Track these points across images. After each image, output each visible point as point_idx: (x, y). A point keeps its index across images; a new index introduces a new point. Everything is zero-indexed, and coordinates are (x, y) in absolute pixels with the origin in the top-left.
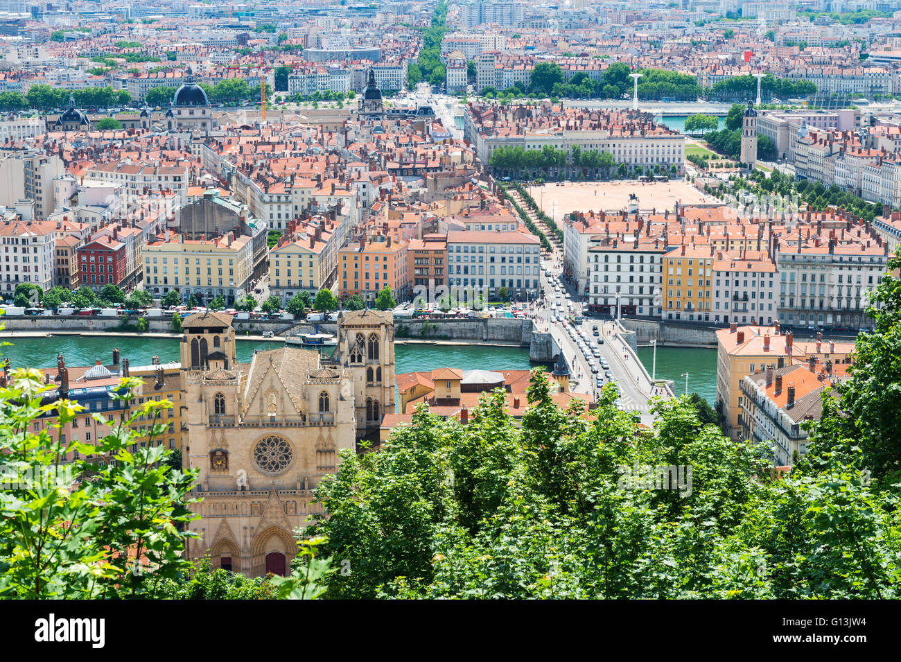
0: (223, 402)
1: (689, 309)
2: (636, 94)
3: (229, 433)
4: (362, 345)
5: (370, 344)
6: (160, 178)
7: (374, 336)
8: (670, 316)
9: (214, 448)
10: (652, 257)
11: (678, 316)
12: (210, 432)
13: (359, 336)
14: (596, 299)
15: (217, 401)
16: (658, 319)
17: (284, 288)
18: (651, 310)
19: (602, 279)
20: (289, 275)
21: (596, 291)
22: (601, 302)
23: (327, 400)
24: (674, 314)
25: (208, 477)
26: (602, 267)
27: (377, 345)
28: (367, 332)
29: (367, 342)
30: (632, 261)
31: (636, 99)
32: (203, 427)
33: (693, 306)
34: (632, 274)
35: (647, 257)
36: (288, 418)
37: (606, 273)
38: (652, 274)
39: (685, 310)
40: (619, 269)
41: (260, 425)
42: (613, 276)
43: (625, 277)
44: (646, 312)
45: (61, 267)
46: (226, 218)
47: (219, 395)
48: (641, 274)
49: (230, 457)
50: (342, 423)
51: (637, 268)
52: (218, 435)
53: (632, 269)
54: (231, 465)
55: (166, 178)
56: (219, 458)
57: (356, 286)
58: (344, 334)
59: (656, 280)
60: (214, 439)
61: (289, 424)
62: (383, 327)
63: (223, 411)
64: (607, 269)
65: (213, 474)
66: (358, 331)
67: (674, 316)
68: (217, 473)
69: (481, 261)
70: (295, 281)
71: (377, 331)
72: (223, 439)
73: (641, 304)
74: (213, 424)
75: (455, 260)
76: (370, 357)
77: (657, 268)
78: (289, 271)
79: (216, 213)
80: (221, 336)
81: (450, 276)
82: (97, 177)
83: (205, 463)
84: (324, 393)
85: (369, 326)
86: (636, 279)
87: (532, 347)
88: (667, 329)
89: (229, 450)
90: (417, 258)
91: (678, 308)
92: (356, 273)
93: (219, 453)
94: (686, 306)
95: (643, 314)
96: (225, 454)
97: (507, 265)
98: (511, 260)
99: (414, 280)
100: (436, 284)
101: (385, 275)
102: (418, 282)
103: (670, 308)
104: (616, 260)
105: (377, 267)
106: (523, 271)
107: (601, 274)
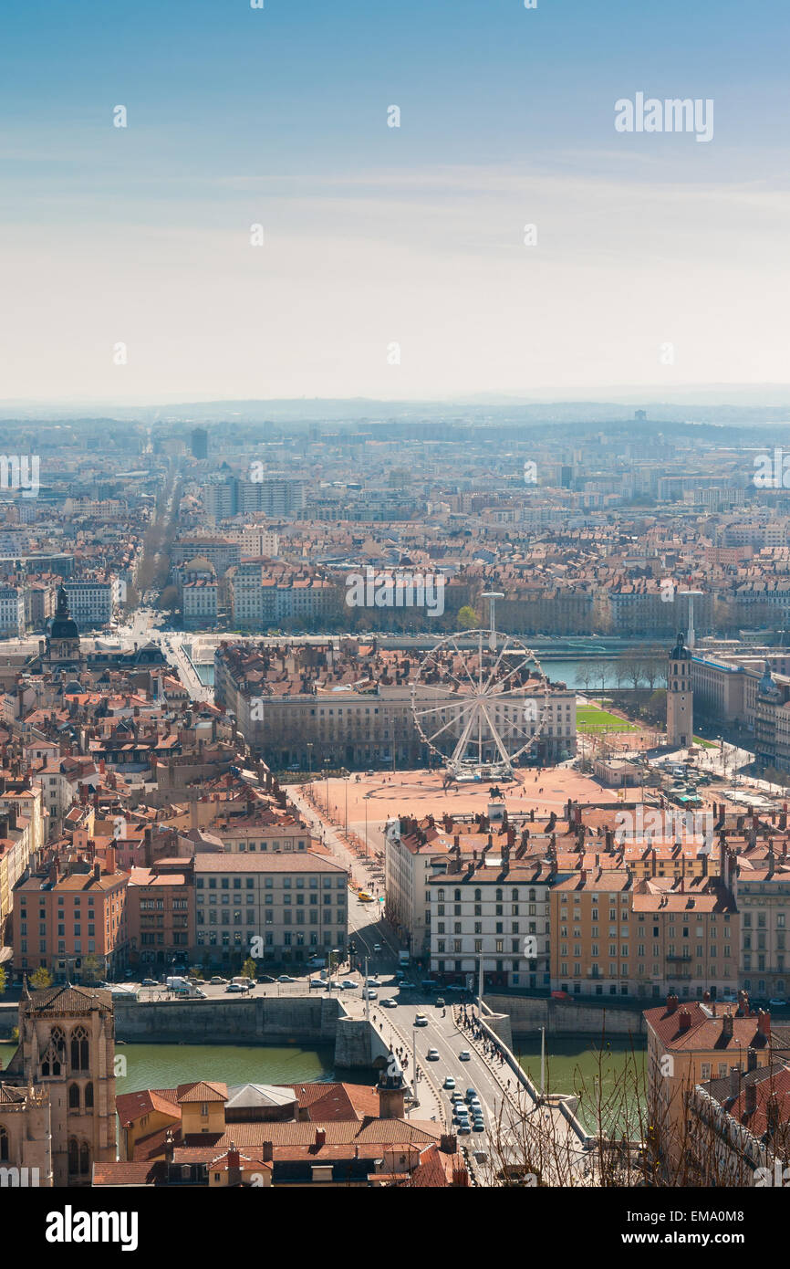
1: (595, 976)
5: (74, 1044)
7: (80, 1030)
8: (565, 988)
10: (532, 891)
11: (578, 988)
14: (442, 964)
16: (544, 993)
18: (532, 978)
19: (450, 928)
21: (442, 949)
22: (450, 966)
24: (571, 984)
26: (450, 909)
27: (85, 1045)
28: (68, 1024)
29: (68, 1039)
30: (499, 897)
33: (601, 971)
34: (500, 919)
35: (524, 892)
37: (458, 919)
38: (532, 919)
39: (589, 977)
40: (478, 911)
42: (468, 924)
43: (489, 924)
44: (524, 982)
48: (516, 919)
51: (507, 908)
53: (499, 911)
57: (43, 950)
58: (30, 1027)
59: (542, 927)
62: (94, 1016)
64: (458, 911)
66: (54, 1022)
67: (571, 988)
69: (251, 903)
71: (86, 1021)
73: (516, 969)
75: (207, 901)
77: (541, 909)
81: (200, 928)
85: (73, 1016)
86: (508, 927)
87: (339, 1045)
88: (560, 1009)
91: (578, 975)
92: (43, 926)
94: (590, 971)
95: (520, 986)
97: (294, 908)
98: (300, 900)
99: (139, 938)
100: (176, 942)
101: (91, 927)
102: (147, 938)
103: (564, 975)
104: (473, 897)
105: (77, 915)
106: (320, 918)
107: (450, 921)
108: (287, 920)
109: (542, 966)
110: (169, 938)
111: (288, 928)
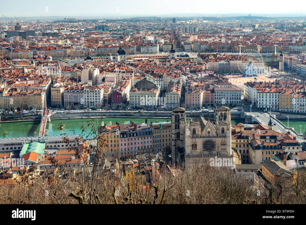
0: (195, 131)
2: (240, 51)
3: (197, 139)
4: (222, 116)
5: (224, 116)
6: (126, 74)
7: (225, 113)
8: (282, 111)
9: (193, 144)
10: (276, 94)
11: (284, 111)
12: (192, 139)
13: (221, 113)
14: (260, 106)
15: (193, 131)
16: (279, 112)
17: (169, 104)
18: (276, 109)
19: (261, 100)
20: (171, 100)
21: (260, 104)
22: (261, 107)
23: (224, 130)
24: (283, 110)
25: (191, 152)
26: (261, 97)
27: (226, 116)
28: (223, 112)
29: (223, 115)
30: (270, 95)
31: (240, 53)
32: (190, 138)
33: (288, 108)
34: (270, 99)
35: (274, 94)
36: (214, 135)
37: (263, 99)
38: (276, 99)
39: (286, 109)
40: (266, 97)
41: (206, 137)
42: (265, 100)
43: (268, 100)
44: (274, 109)
45: (105, 98)
46: (151, 84)
47: (194, 129)
48: (273, 99)
49: (197, 146)
50: (228, 136)
51: (271, 97)
52: (194, 140)
53: (270, 97)
54: (197, 148)
55: (128, 74)
56: (194, 146)
57: (190, 103)
58: (217, 113)
59: (277, 100)
60: (193, 141)
61: (214, 137)
62: (228, 111)
63: (195, 133)
64: (263, 97)
65: (192, 151)
66: (221, 112)
67: (283, 111)
68: (194, 151)
69: (224, 96)
70: (173, 102)
71: (226, 112)
72: (196, 141)
73: (273, 107)
74: (193, 137)
75: (217, 96)
76: (224, 119)
77: (277, 97)
78: (171, 99)
79: (148, 83)
80: (183, 114)
81: (215, 100)
82: (108, 74)
83: (190, 148)
84: (223, 128)
85: (224, 111)
86: (271, 100)
87: (246, 119)
88: (282, 114)
89: (197, 144)
90: (206, 95)
91: (284, 108)
92: (190, 99)
93: (194, 145)
94: (286, 108)
95: (273, 110)
96: (196, 145)
97: (232, 97)
98: (233, 95)
99: (205, 102)
100: (211, 103)
101: (198, 100)
102: (206, 102)
103: (282, 108)
104: (265, 95)
105: (196, 98)
106: (236, 98)
107: (261, 99)
108: (231, 99)
109: (277, 107)
110: (210, 102)
111: (231, 100)
